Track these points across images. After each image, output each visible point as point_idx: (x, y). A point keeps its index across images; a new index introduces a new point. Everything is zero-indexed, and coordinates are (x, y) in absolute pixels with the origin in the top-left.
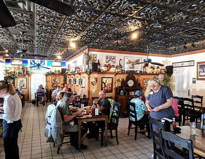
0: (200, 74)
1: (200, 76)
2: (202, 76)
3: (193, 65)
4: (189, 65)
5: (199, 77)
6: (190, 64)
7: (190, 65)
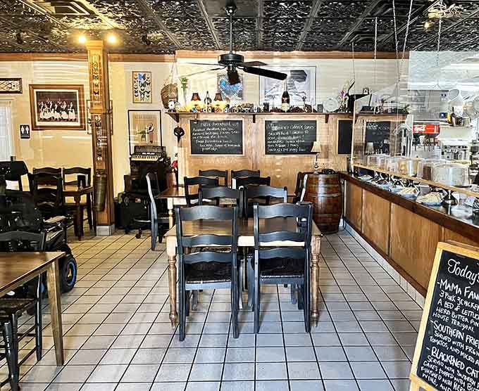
0: (39, 116)
1: (40, 120)
2: (45, 120)
3: (18, 89)
4: (6, 89)
5: (38, 124)
6: (10, 86)
7: (11, 90)
